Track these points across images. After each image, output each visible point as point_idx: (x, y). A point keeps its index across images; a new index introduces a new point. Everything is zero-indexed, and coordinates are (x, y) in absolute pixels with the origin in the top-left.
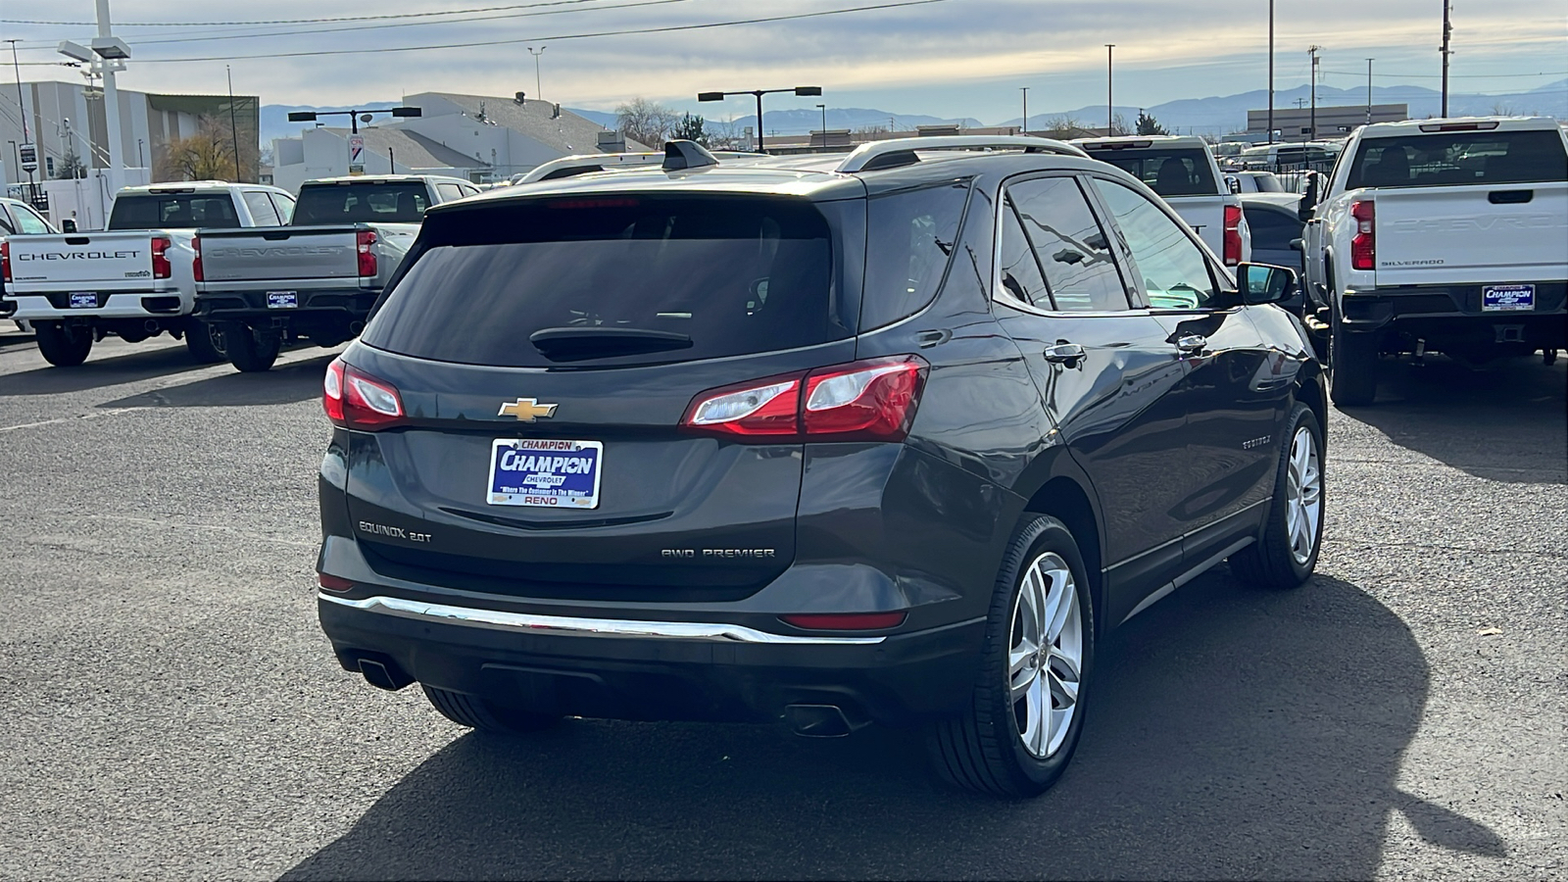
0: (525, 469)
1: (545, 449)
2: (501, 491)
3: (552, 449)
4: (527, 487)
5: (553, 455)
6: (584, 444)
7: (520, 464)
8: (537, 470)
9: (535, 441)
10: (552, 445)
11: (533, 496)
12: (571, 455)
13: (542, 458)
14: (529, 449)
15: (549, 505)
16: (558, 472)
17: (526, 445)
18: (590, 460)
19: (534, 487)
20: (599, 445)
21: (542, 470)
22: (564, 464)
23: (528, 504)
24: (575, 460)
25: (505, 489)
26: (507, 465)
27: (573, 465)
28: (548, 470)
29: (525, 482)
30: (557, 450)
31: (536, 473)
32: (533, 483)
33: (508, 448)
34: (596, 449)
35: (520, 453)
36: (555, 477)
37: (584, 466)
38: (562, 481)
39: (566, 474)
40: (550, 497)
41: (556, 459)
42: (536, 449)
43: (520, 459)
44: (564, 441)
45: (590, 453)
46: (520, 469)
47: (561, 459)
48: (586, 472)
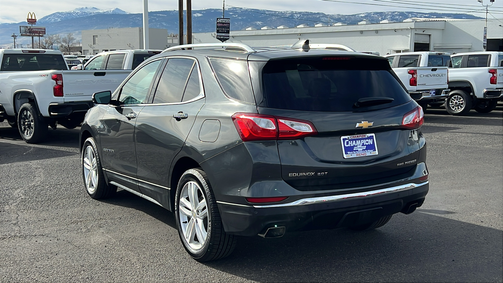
0: (353, 145)
1: (358, 138)
2: (348, 154)
3: (360, 137)
4: (355, 151)
5: (360, 139)
6: (369, 135)
7: (351, 144)
8: (357, 145)
9: (355, 136)
10: (360, 136)
11: (358, 154)
12: (366, 139)
13: (357, 141)
14: (353, 138)
15: (364, 156)
16: (363, 145)
17: (352, 137)
18: (372, 140)
19: (357, 151)
20: (373, 135)
21: (358, 145)
22: (364, 142)
23: (358, 156)
24: (367, 140)
25: (349, 153)
26: (347, 144)
27: (367, 142)
28: (360, 144)
29: (354, 150)
30: (362, 138)
31: (357, 146)
32: (356, 149)
33: (346, 139)
34: (373, 136)
35: (350, 140)
36: (363, 147)
37: (370, 142)
38: (365, 147)
39: (366, 145)
40: (364, 153)
41: (362, 141)
42: (355, 138)
43: (351, 142)
44: (364, 135)
45: (371, 138)
46: (351, 145)
47: (363, 140)
48: (372, 144)
